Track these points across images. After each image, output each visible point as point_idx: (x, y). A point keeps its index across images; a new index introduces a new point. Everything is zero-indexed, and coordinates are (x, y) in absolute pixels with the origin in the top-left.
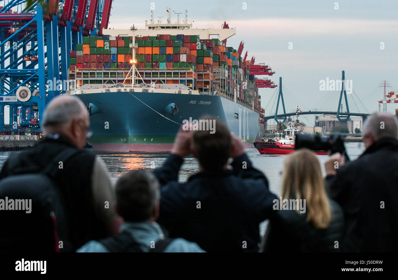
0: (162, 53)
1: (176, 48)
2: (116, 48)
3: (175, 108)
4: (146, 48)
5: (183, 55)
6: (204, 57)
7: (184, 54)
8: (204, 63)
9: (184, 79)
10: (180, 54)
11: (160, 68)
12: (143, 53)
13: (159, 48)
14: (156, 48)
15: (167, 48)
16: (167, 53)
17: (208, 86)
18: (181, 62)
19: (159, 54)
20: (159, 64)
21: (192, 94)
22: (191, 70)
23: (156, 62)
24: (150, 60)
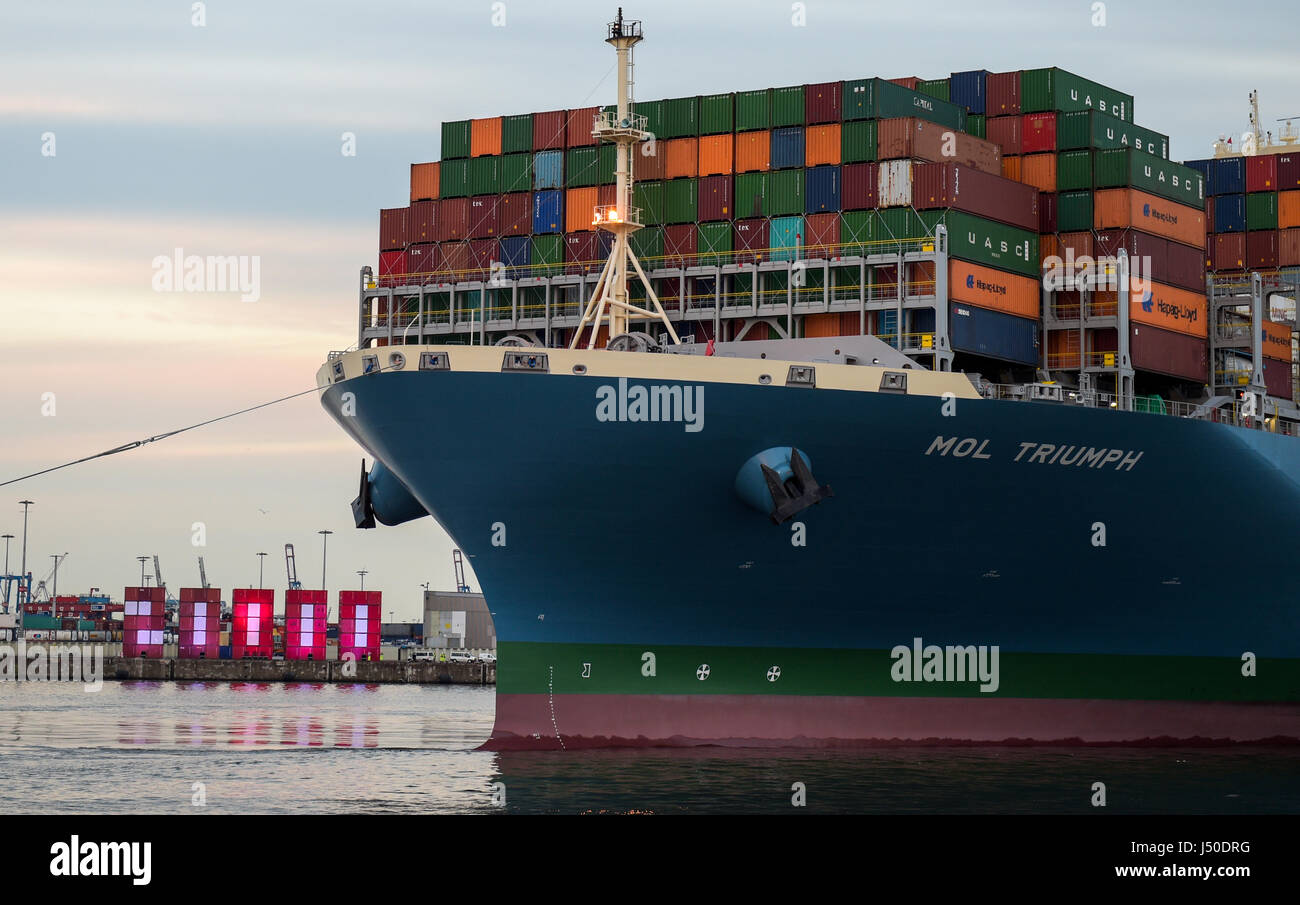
0: (786, 163)
1: (856, 125)
2: (559, 155)
3: (795, 481)
4: (704, 141)
5: (894, 164)
6: (1093, 190)
7: (902, 158)
8: (1097, 225)
9: (888, 305)
10: (875, 164)
11: (771, 250)
12: (691, 173)
13: (767, 135)
14: (754, 138)
15: (810, 131)
16: (812, 160)
17: (1109, 359)
18: (881, 209)
19: (771, 170)
20: (768, 226)
21: (910, 392)
22: (927, 252)
23: (755, 219)
24: (725, 210)
